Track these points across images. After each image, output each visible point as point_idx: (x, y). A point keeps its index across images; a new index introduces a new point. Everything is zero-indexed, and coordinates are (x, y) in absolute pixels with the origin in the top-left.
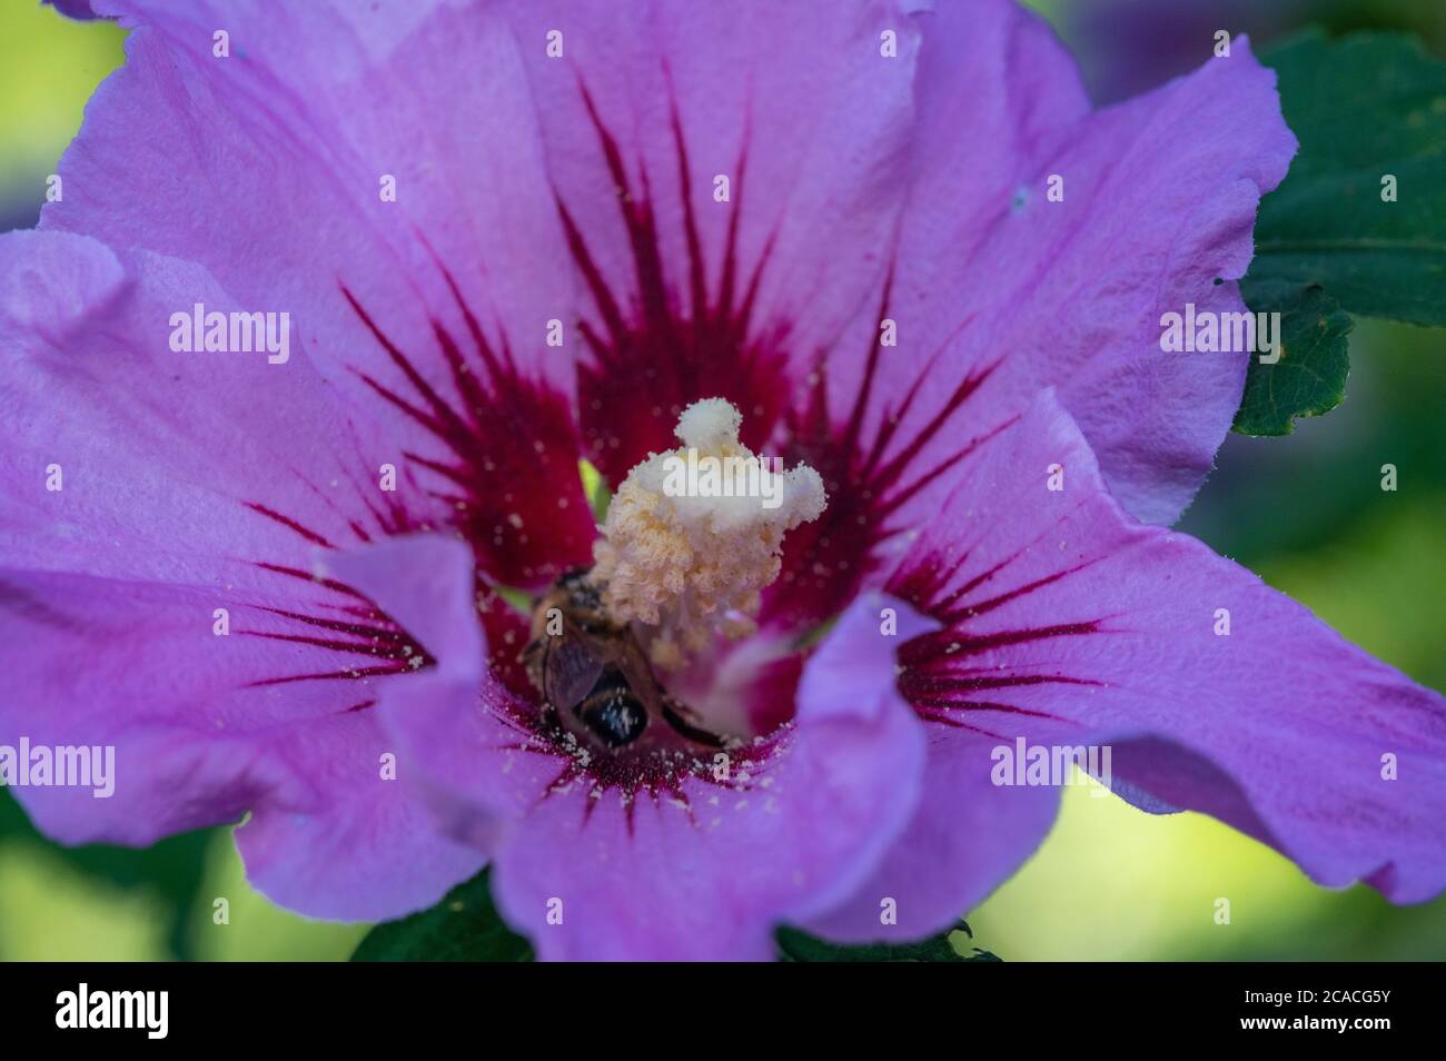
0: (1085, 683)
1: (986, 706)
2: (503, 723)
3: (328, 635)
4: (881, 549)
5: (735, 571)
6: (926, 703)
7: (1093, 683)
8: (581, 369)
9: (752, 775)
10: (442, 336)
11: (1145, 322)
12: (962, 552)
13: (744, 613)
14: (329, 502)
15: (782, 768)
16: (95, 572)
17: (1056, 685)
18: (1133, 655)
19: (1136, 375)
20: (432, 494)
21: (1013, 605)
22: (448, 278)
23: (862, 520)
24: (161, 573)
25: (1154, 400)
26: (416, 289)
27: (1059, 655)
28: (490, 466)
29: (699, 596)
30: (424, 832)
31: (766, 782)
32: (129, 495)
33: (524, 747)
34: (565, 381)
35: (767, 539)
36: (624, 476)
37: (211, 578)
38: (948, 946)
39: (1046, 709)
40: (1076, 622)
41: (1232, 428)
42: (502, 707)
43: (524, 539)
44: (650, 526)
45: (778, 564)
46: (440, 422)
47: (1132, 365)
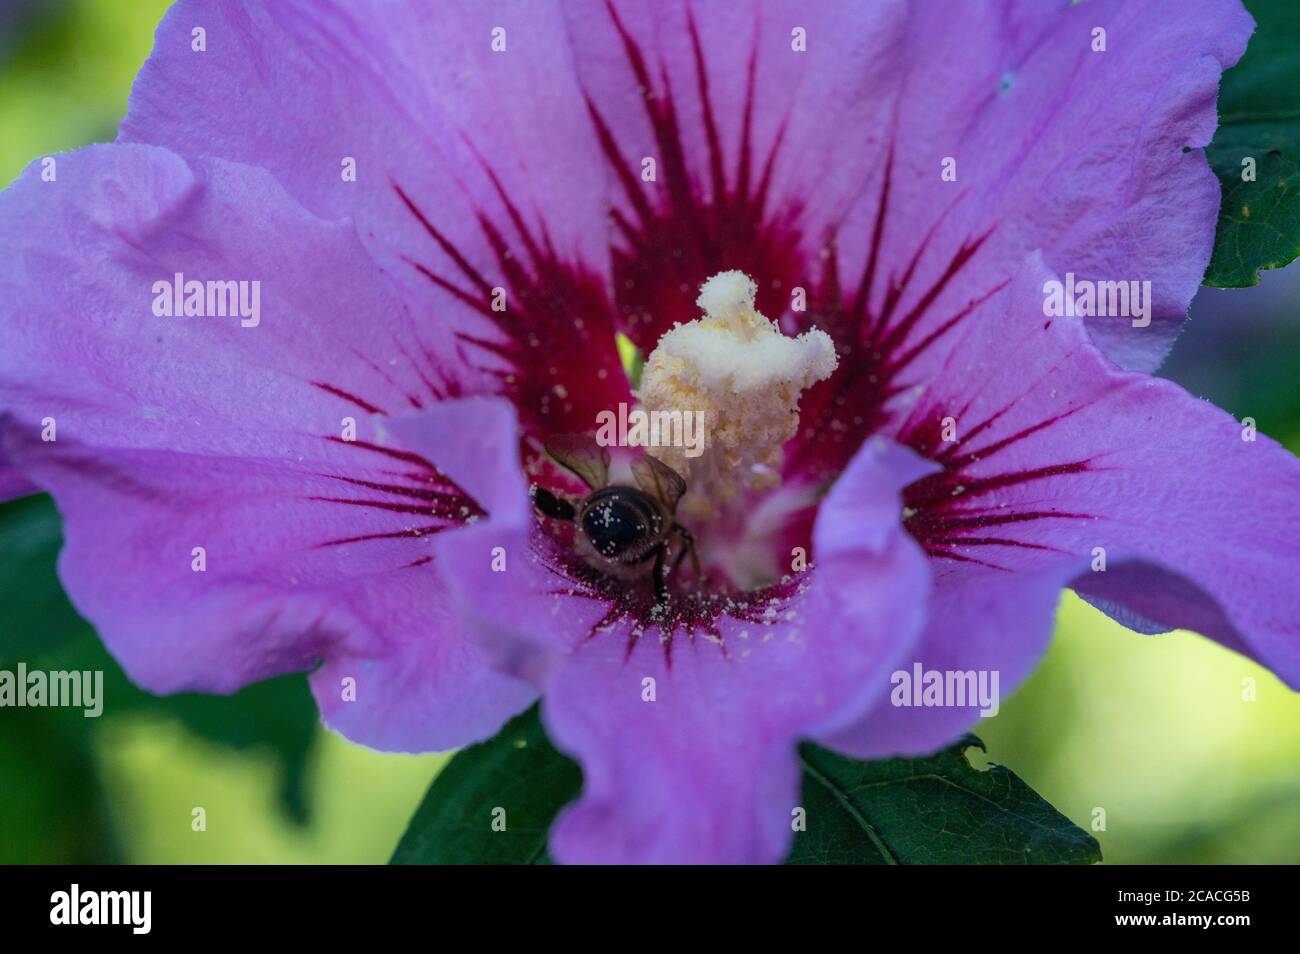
0: (1078, 517)
1: (989, 541)
2: (552, 571)
3: (392, 498)
4: (891, 405)
5: (757, 427)
6: (935, 541)
7: (1085, 516)
8: (615, 253)
9: (778, 611)
10: (487, 227)
11: (1121, 189)
12: (963, 403)
13: (768, 465)
14: (389, 379)
15: (804, 602)
16: (179, 449)
17: (1052, 520)
18: (1120, 490)
19: (1115, 237)
20: (483, 370)
21: (1011, 449)
22: (491, 174)
23: (873, 379)
24: (239, 449)
25: (1132, 258)
26: (462, 185)
27: (1055, 492)
28: (535, 343)
29: (727, 452)
30: (481, 670)
31: (790, 615)
32: (207, 379)
33: (571, 592)
34: (600, 263)
35: (785, 397)
36: (654, 346)
37: (283, 451)
38: (964, 762)
39: (1042, 542)
40: (1068, 462)
41: (1203, 282)
42: (552, 557)
43: (568, 407)
44: (678, 389)
45: (796, 420)
47: (1112, 229)
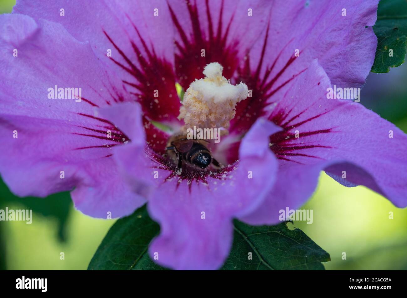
0: (327, 147)
1: (297, 155)
2: (152, 160)
3: (100, 135)
4: (266, 109)
5: (221, 115)
6: (279, 154)
7: (329, 147)
8: (176, 56)
9: (227, 176)
10: (134, 46)
11: (344, 39)
12: (290, 109)
13: (224, 127)
14: (100, 95)
15: (235, 173)
16: (30, 116)
17: (318, 148)
18: (341, 139)
19: (342, 55)
20: (131, 93)
21: (305, 124)
22: (136, 28)
23: (260, 100)
24: (49, 116)
25: (347, 63)
26: (126, 32)
27: (319, 139)
28: (148, 85)
29: (211, 122)
30: (128, 192)
31: (231, 177)
32: (40, 93)
33: (158, 167)
34: (171, 60)
35: (231, 105)
36: (188, 87)
37: (64, 118)
38: (286, 227)
39: (315, 155)
40: (324, 129)
41: (371, 71)
42: (152, 156)
43: (159, 107)
44: (196, 101)
45: (235, 113)
46: (134, 71)
47: (341, 52)
